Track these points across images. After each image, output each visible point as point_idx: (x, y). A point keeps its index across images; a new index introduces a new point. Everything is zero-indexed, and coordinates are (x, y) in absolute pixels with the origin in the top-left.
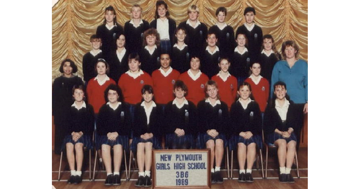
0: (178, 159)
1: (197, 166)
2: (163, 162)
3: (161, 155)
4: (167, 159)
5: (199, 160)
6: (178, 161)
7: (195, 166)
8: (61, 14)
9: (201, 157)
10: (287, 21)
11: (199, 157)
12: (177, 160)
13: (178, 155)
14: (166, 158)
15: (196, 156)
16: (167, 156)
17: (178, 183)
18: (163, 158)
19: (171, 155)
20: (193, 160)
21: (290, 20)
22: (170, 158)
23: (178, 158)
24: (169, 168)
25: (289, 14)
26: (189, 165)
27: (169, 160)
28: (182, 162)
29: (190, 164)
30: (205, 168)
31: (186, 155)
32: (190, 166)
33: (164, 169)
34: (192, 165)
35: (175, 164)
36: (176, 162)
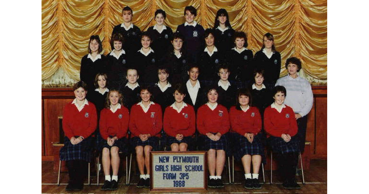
0: (176, 161)
1: (195, 169)
2: (161, 164)
3: (160, 157)
4: (165, 161)
5: (196, 162)
6: (176, 163)
7: (192, 168)
8: (50, 13)
9: (198, 160)
10: (297, 21)
11: (196, 160)
12: (174, 162)
15: (193, 158)
16: (165, 158)
17: (175, 185)
18: (162, 160)
19: (169, 157)
20: (190, 162)
21: (300, 20)
22: (168, 159)
23: (175, 159)
25: (299, 13)
27: (167, 162)
28: (179, 164)
29: (187, 166)
30: (202, 171)
31: (183, 157)
32: (187, 168)
34: (190, 167)
35: (171, 166)
36: (173, 164)
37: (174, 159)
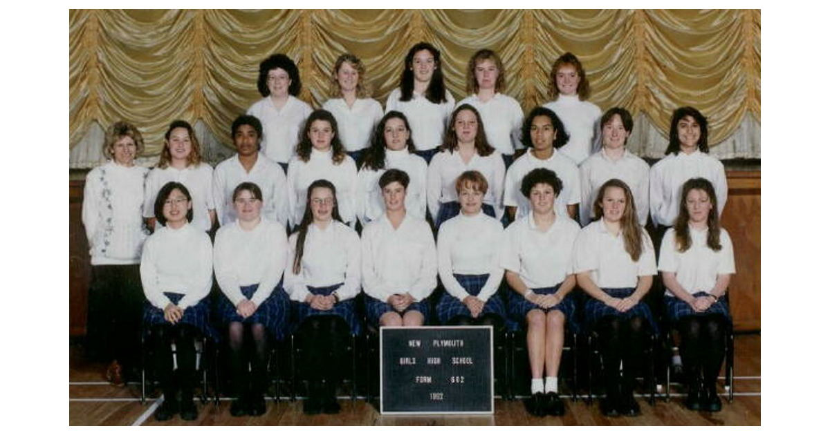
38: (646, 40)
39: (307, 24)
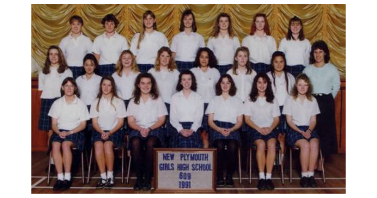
0: (183, 158)
1: (202, 167)
2: (166, 162)
3: (164, 155)
5: (205, 160)
6: (183, 162)
7: (200, 167)
11: (206, 157)
12: (181, 159)
13: (183, 154)
14: (169, 157)
15: (202, 156)
16: (169, 155)
17: (181, 185)
18: (165, 157)
19: (174, 155)
20: (199, 160)
22: (172, 157)
24: (173, 169)
26: (193, 166)
27: (172, 160)
28: (187, 162)
30: (210, 170)
31: (191, 155)
32: (195, 167)
33: (167, 169)
34: (197, 166)
35: (178, 165)
36: (180, 162)
37: (181, 157)
38: (279, 21)
39: (127, 10)
